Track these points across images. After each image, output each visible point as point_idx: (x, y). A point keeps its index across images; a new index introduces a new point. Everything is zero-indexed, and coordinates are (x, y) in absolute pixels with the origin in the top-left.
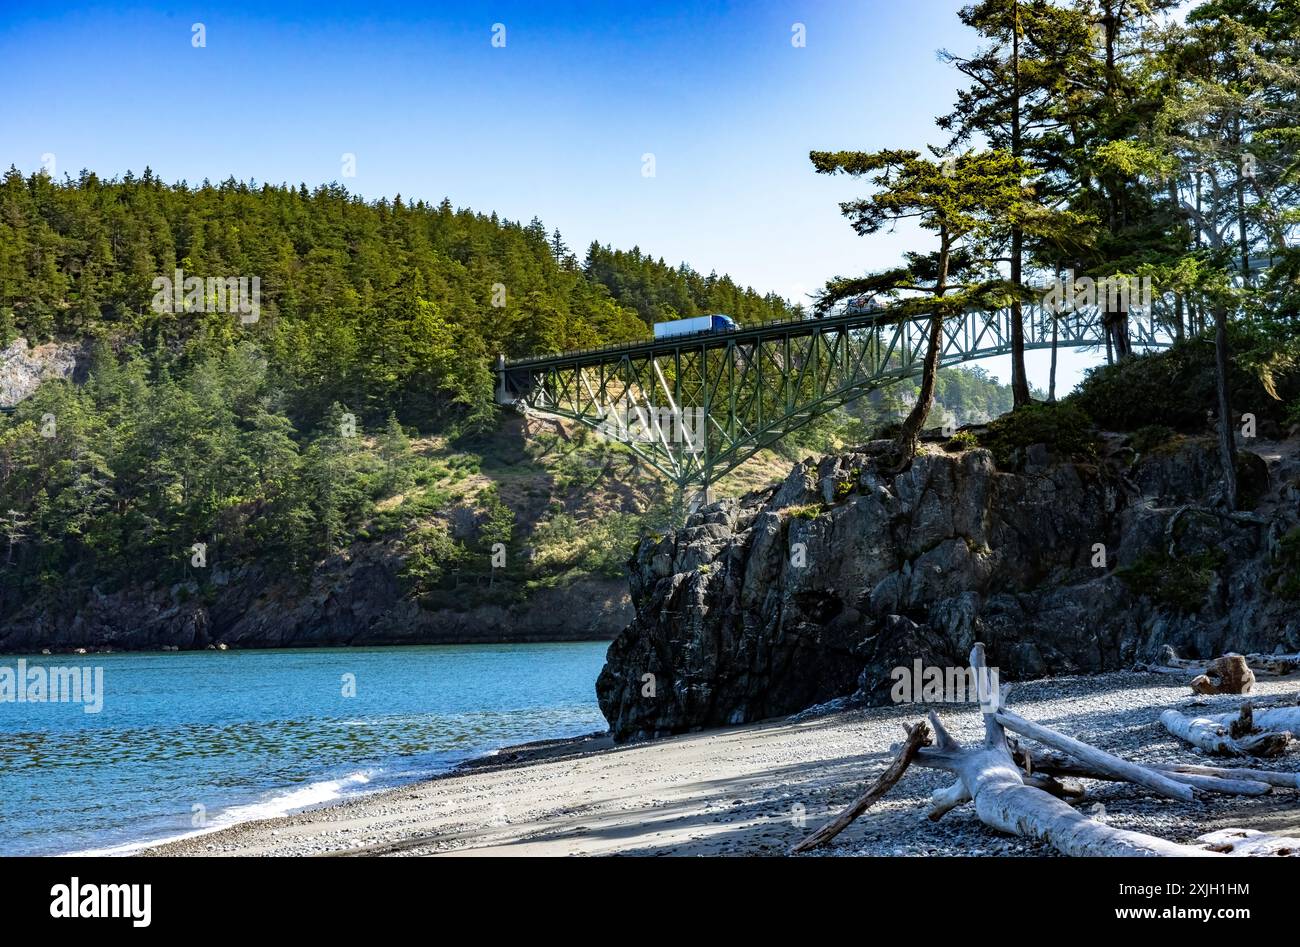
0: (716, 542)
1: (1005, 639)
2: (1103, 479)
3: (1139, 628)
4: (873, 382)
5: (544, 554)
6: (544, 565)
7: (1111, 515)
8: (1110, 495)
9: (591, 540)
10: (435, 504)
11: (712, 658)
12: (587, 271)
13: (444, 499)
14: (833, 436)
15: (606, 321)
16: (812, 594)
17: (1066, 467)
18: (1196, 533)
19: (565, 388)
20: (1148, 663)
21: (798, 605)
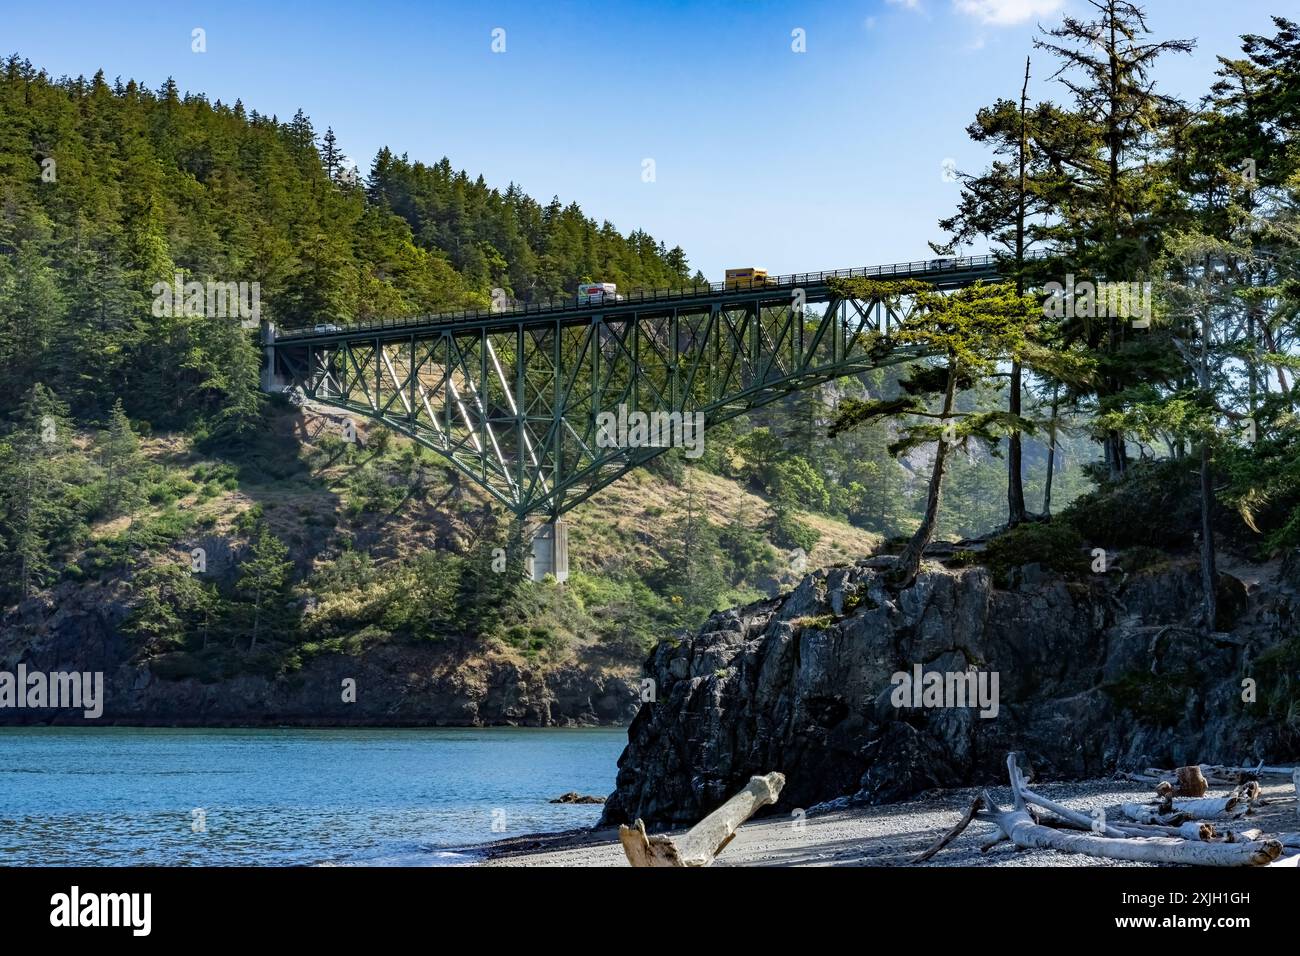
0: (731, 648)
1: (997, 746)
2: (1093, 599)
3: (1121, 739)
4: (793, 381)
5: (327, 605)
6: (326, 621)
7: (1099, 632)
8: (1099, 613)
9: (393, 587)
10: (175, 530)
11: (727, 756)
12: (371, 191)
13: (188, 525)
14: (731, 451)
15: (405, 271)
16: (820, 699)
17: (1059, 585)
18: (1176, 651)
19: (359, 372)
20: (1127, 772)
21: (808, 710)
